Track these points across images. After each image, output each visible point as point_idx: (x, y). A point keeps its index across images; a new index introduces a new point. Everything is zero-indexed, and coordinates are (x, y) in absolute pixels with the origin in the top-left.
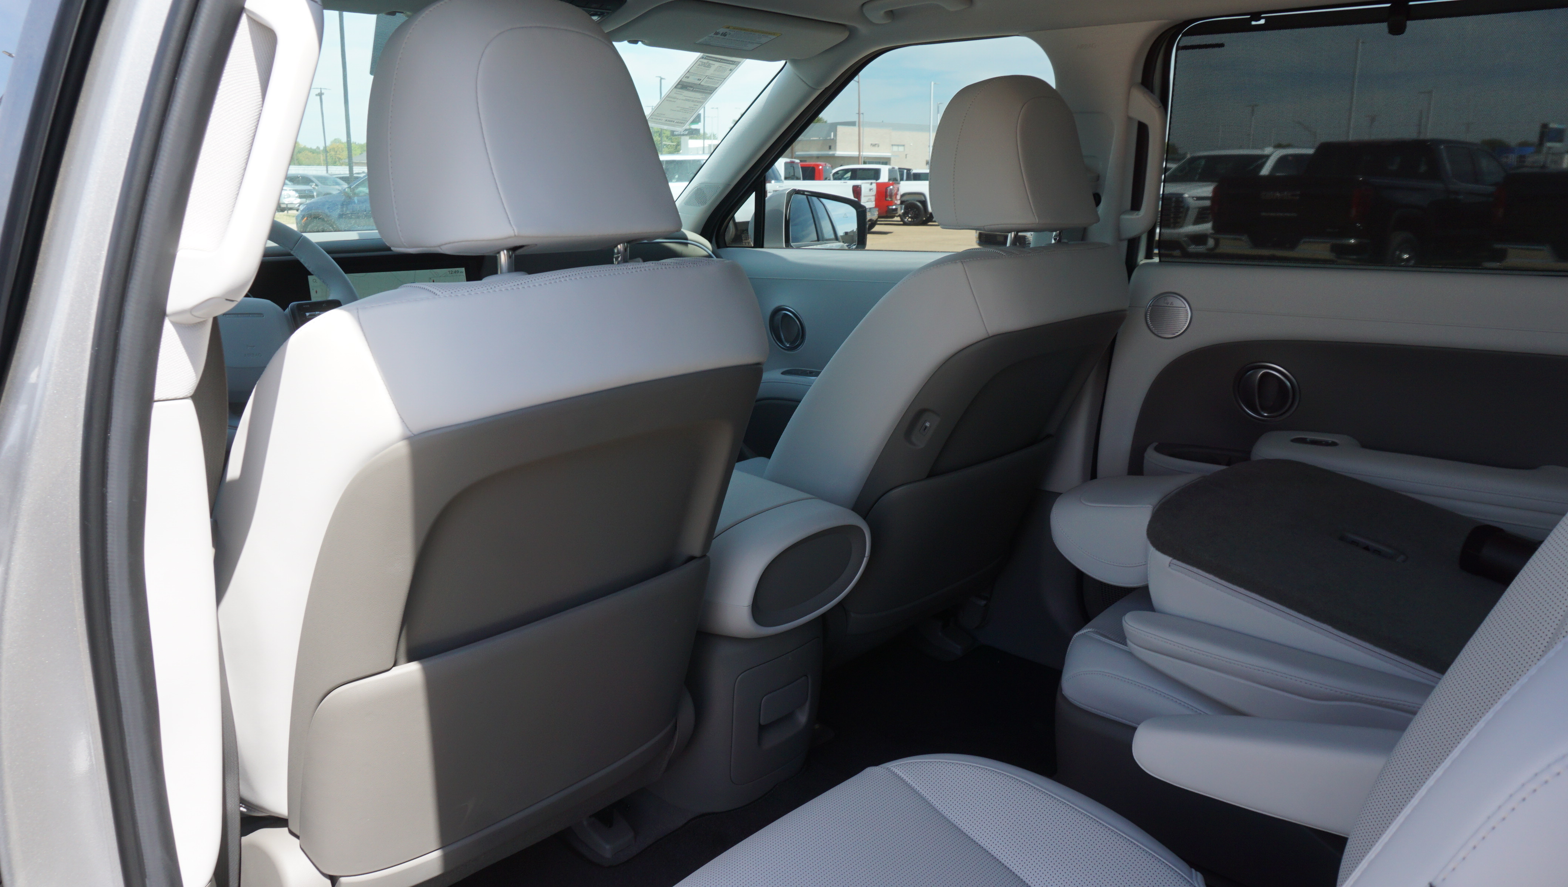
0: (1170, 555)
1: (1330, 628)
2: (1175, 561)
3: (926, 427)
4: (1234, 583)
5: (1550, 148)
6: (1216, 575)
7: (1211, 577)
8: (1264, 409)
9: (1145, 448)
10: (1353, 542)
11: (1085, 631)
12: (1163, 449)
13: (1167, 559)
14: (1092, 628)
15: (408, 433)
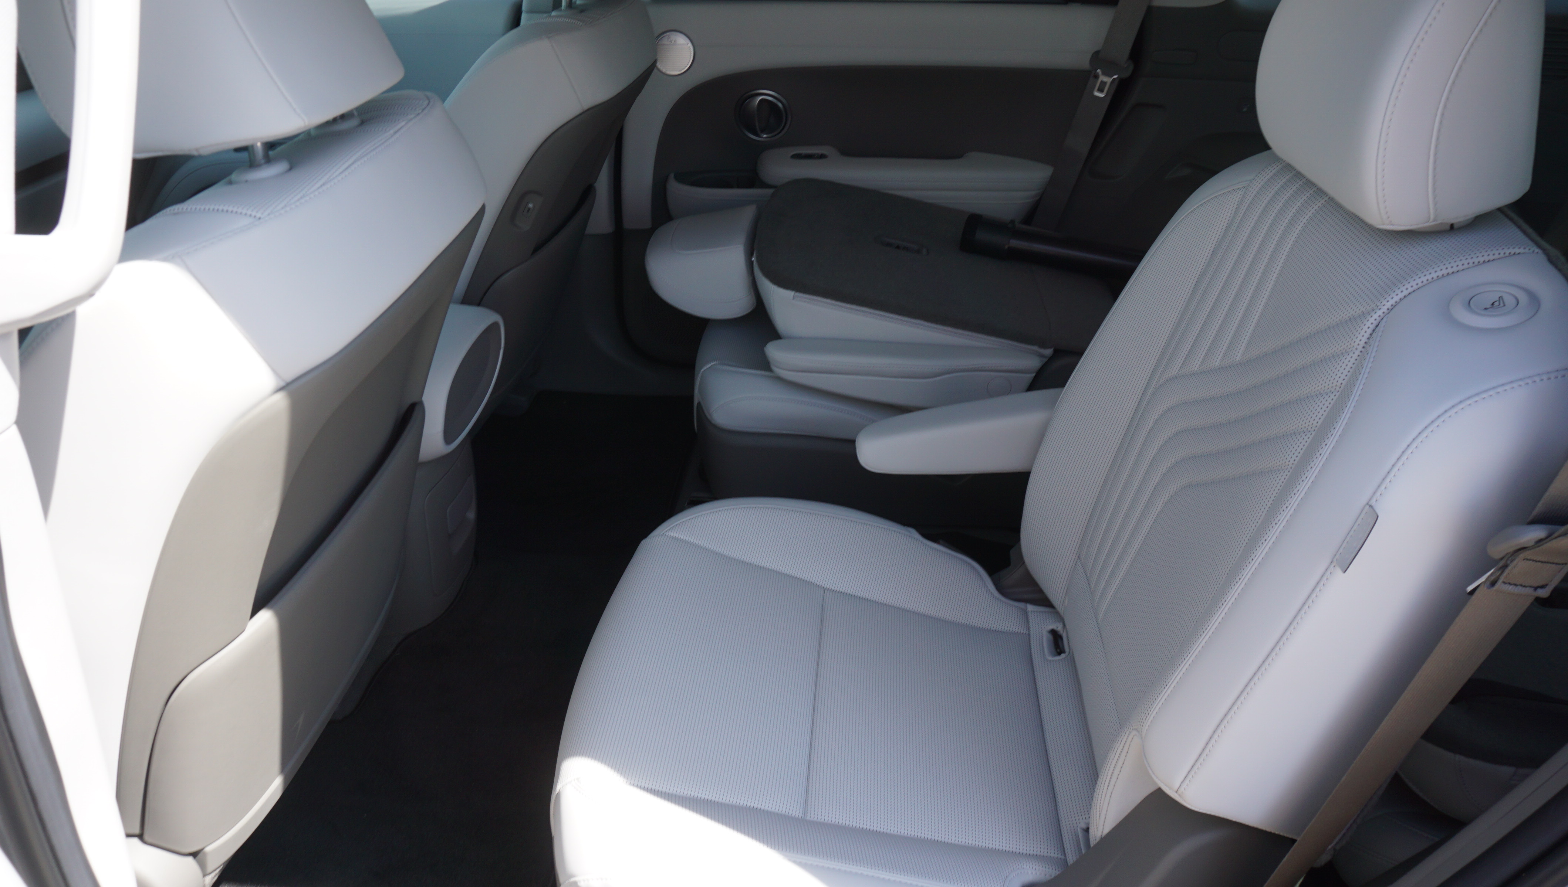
0: (793, 291)
1: (922, 322)
2: (798, 294)
3: (529, 209)
4: (846, 303)
6: (831, 299)
7: (829, 301)
8: (763, 131)
9: (666, 180)
10: (889, 245)
11: (710, 365)
12: (682, 178)
13: (790, 294)
14: (715, 361)
15: (282, 384)
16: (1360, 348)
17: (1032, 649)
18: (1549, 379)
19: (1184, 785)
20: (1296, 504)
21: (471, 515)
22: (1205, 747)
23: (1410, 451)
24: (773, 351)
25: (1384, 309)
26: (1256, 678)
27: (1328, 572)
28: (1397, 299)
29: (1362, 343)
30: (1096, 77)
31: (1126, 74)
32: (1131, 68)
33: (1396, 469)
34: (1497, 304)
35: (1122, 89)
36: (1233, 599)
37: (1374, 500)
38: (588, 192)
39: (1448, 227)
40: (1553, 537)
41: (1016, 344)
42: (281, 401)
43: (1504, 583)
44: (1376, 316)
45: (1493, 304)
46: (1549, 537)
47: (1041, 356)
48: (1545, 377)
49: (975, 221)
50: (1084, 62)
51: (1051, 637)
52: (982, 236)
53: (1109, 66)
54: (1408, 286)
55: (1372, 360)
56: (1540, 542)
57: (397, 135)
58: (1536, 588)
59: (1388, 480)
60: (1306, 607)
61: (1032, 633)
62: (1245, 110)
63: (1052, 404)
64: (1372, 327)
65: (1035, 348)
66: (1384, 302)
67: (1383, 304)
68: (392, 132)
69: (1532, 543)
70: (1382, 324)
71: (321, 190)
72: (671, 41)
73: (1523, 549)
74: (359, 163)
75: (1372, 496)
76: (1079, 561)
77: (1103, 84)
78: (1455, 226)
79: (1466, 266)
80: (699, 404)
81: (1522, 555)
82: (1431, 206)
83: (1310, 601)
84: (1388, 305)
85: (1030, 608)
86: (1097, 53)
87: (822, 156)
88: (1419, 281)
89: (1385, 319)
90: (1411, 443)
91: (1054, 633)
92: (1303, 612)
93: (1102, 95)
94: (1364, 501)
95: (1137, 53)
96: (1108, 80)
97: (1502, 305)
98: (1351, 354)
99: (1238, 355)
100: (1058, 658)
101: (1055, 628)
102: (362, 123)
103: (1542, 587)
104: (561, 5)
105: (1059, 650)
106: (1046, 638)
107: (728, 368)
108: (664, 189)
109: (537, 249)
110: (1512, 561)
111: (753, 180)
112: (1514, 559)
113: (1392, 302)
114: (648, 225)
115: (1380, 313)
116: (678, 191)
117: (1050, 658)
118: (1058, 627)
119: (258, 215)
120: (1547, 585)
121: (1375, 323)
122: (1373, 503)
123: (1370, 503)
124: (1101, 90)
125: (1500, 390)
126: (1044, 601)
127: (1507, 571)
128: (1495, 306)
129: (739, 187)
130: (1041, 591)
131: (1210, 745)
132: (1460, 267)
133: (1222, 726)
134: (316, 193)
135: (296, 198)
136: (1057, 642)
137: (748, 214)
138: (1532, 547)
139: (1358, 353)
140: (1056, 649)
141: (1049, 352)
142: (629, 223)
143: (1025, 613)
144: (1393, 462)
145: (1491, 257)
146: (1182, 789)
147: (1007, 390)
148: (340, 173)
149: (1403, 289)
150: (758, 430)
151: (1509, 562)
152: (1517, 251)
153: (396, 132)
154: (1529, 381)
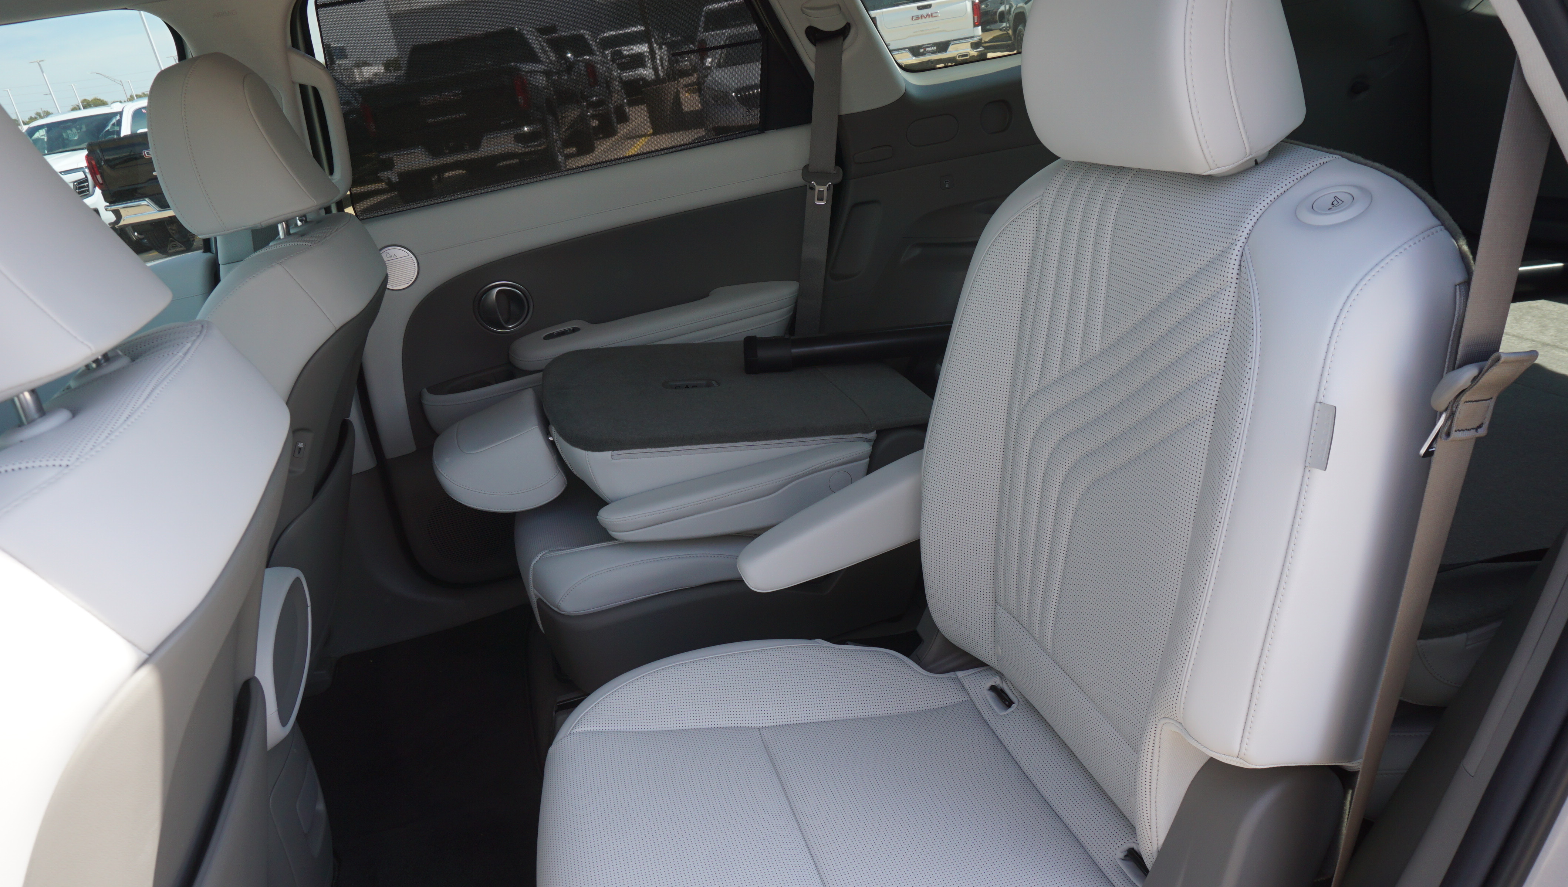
0: (608, 450)
1: (746, 443)
2: (615, 452)
3: (300, 449)
4: (667, 446)
5: (340, 65)
6: (651, 447)
7: (649, 450)
8: (508, 322)
9: (420, 396)
10: (677, 387)
11: (539, 557)
12: (436, 390)
13: (608, 454)
14: (542, 551)
15: (144, 656)
16: (1234, 281)
17: (982, 712)
18: (1415, 243)
19: (1244, 746)
20: (1246, 431)
21: (321, 806)
22: (1251, 697)
23: (1333, 341)
24: (606, 516)
25: (1243, 239)
26: (1276, 608)
27: (1306, 478)
28: (1249, 227)
29: (1235, 276)
30: (812, 188)
31: (838, 180)
32: (841, 171)
33: (1328, 362)
34: (1335, 203)
35: (838, 192)
36: (1222, 544)
37: (1321, 396)
38: (345, 427)
39: (1254, 163)
40: (1484, 370)
41: (841, 436)
42: (147, 677)
43: (1456, 431)
44: (1238, 248)
45: (1333, 204)
46: (1481, 373)
47: (868, 441)
48: (1411, 243)
49: (751, 343)
50: (797, 180)
51: (993, 694)
52: (764, 354)
53: (821, 177)
54: (1254, 213)
55: (1255, 283)
56: (1475, 380)
57: (188, 356)
58: (1476, 429)
59: (1326, 374)
60: (1298, 519)
61: (973, 698)
62: (947, 186)
63: (918, 466)
64: (1238, 258)
65: (860, 435)
66: (1240, 233)
67: (1239, 235)
68: (181, 354)
69: (1470, 383)
70: (1247, 251)
71: (128, 422)
72: (391, 257)
73: (1463, 392)
74: (157, 391)
75: (1318, 394)
76: (997, 606)
77: (821, 192)
78: (1259, 161)
79: (1292, 183)
80: (540, 601)
81: (1464, 398)
82: (1246, 141)
83: (1299, 512)
84: (1245, 235)
85: (960, 674)
86: (806, 168)
87: (575, 330)
88: (1261, 207)
89: (1246, 248)
90: (1332, 334)
91: (996, 690)
92: (1296, 525)
93: (823, 203)
94: (1313, 401)
95: (840, 161)
96: (824, 188)
97: (1340, 202)
98: (1228, 289)
99: (1096, 346)
100: (1010, 710)
101: (994, 684)
102: (133, 359)
103: (1480, 427)
104: (278, 234)
105: (1007, 703)
106: (990, 697)
107: (560, 553)
108: (421, 405)
109: (317, 489)
110: (1457, 407)
111: (512, 372)
112: (1458, 405)
113: (1247, 231)
114: (411, 448)
115: (1240, 244)
116: (436, 403)
117: (1003, 713)
118: (996, 681)
119: (64, 463)
120: (1482, 424)
121: (1239, 254)
122: (1321, 399)
123: (1319, 401)
124: (821, 199)
125: (1382, 264)
126: (972, 662)
127: (1456, 418)
128: (1335, 204)
129: (497, 382)
130: (965, 654)
131: (1256, 693)
132: (1289, 185)
133: (1261, 669)
134: (125, 426)
135: (103, 437)
136: (1003, 698)
137: (528, 399)
138: (1470, 387)
139: (1234, 285)
140: (1004, 703)
141: (872, 435)
142: (391, 452)
143: (959, 681)
144: (1323, 357)
145: (1308, 171)
146: (1243, 751)
147: (850, 480)
148: (144, 402)
149: (1251, 217)
150: (614, 605)
151: (1454, 409)
152: (1325, 160)
153: (185, 354)
154: (1401, 250)
